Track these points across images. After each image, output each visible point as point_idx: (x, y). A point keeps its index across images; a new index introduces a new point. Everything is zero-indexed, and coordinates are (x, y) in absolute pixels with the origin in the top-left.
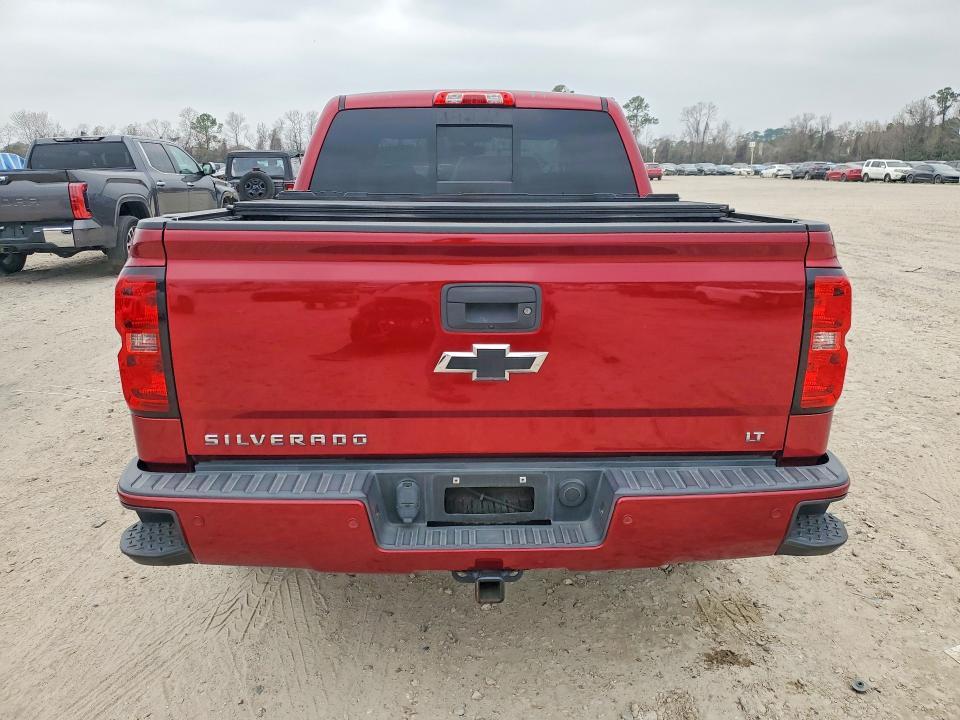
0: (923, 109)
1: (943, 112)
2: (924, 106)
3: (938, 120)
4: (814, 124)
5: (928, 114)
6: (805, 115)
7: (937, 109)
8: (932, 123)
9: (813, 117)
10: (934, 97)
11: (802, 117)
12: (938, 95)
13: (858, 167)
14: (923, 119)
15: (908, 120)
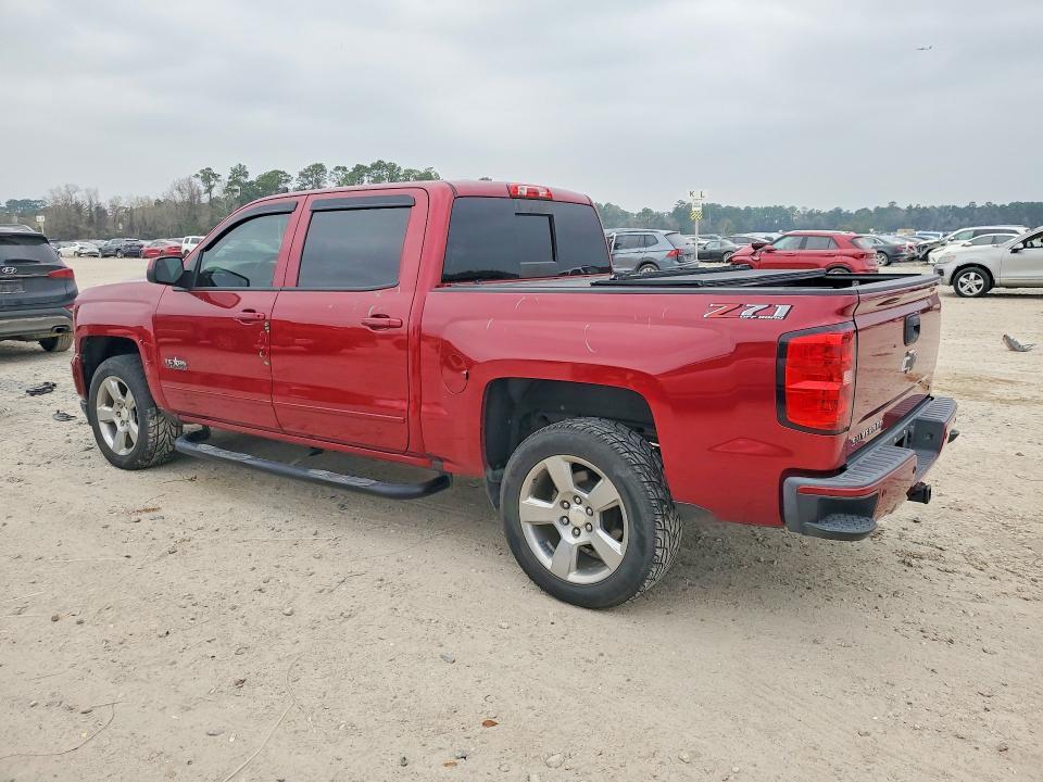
0: (190, 186)
1: (209, 190)
2: (190, 183)
3: (205, 199)
4: (80, 197)
5: (195, 192)
6: (67, 186)
7: (203, 188)
8: (199, 201)
9: (77, 190)
10: (197, 176)
11: (63, 189)
12: (201, 175)
13: (178, 244)
14: (192, 197)
15: (178, 198)
